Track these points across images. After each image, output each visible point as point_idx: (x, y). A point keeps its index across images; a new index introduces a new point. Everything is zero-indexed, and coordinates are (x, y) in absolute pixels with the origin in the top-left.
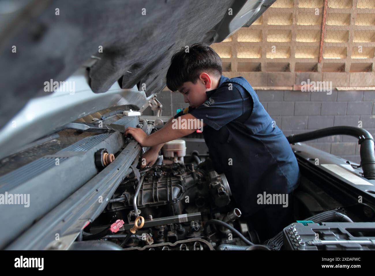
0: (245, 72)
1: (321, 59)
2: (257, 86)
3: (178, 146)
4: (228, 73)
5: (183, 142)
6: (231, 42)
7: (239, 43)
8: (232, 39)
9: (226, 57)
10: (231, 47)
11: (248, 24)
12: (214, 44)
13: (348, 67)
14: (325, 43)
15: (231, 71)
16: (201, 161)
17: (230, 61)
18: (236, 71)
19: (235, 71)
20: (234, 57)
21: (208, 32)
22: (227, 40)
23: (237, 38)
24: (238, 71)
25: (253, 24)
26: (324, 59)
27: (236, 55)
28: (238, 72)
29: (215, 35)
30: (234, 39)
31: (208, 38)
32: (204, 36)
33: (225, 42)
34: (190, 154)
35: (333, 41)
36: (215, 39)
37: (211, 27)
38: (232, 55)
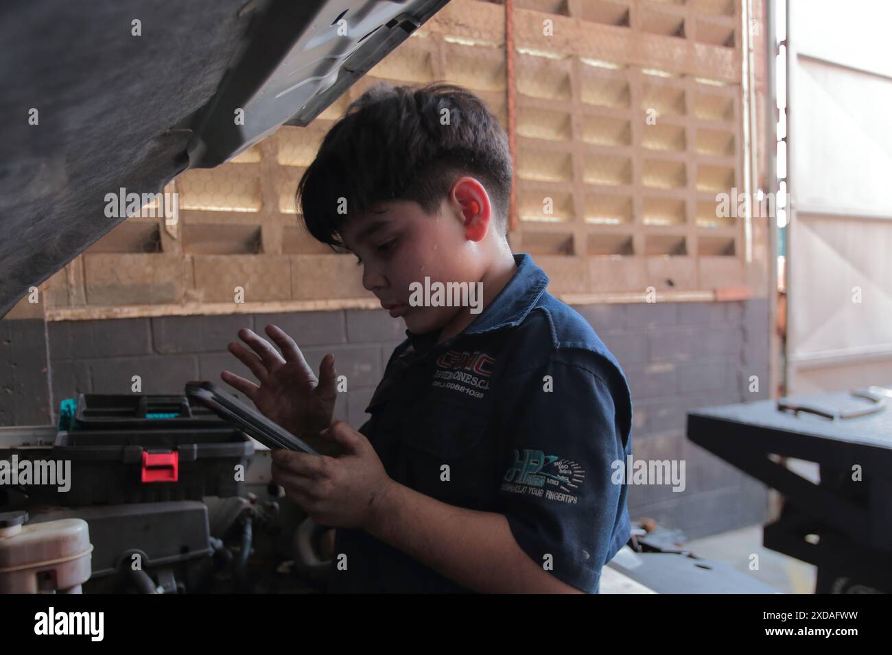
0: (306, 257)
1: (514, 220)
2: (344, 297)
3: (57, 545)
4: (253, 258)
5: (79, 529)
6: (258, 164)
7: (285, 168)
8: (262, 154)
9: (244, 210)
10: (259, 179)
11: (303, 118)
12: (191, 171)
13: (580, 245)
14: (522, 180)
15: (263, 252)
16: (157, 585)
17: (257, 222)
18: (280, 251)
19: (276, 253)
20: (270, 208)
21: (165, 135)
22: (242, 157)
23: (276, 153)
24: (284, 251)
25: (321, 116)
26: (522, 222)
27: (276, 205)
28: (286, 257)
29: (191, 144)
30: (267, 155)
31: (164, 153)
32: (150, 145)
33: (238, 164)
34: (114, 566)
35: (540, 177)
36: (193, 156)
37: (171, 120)
38: (263, 205)
